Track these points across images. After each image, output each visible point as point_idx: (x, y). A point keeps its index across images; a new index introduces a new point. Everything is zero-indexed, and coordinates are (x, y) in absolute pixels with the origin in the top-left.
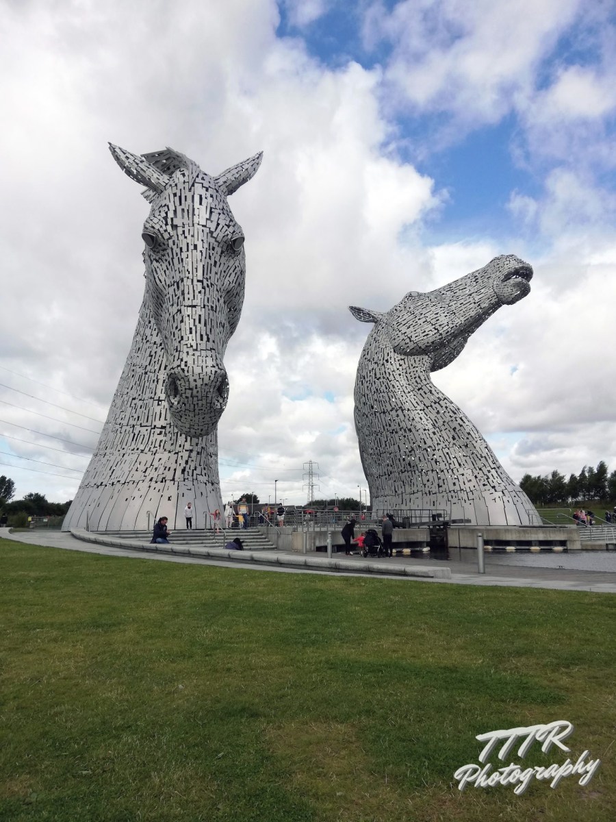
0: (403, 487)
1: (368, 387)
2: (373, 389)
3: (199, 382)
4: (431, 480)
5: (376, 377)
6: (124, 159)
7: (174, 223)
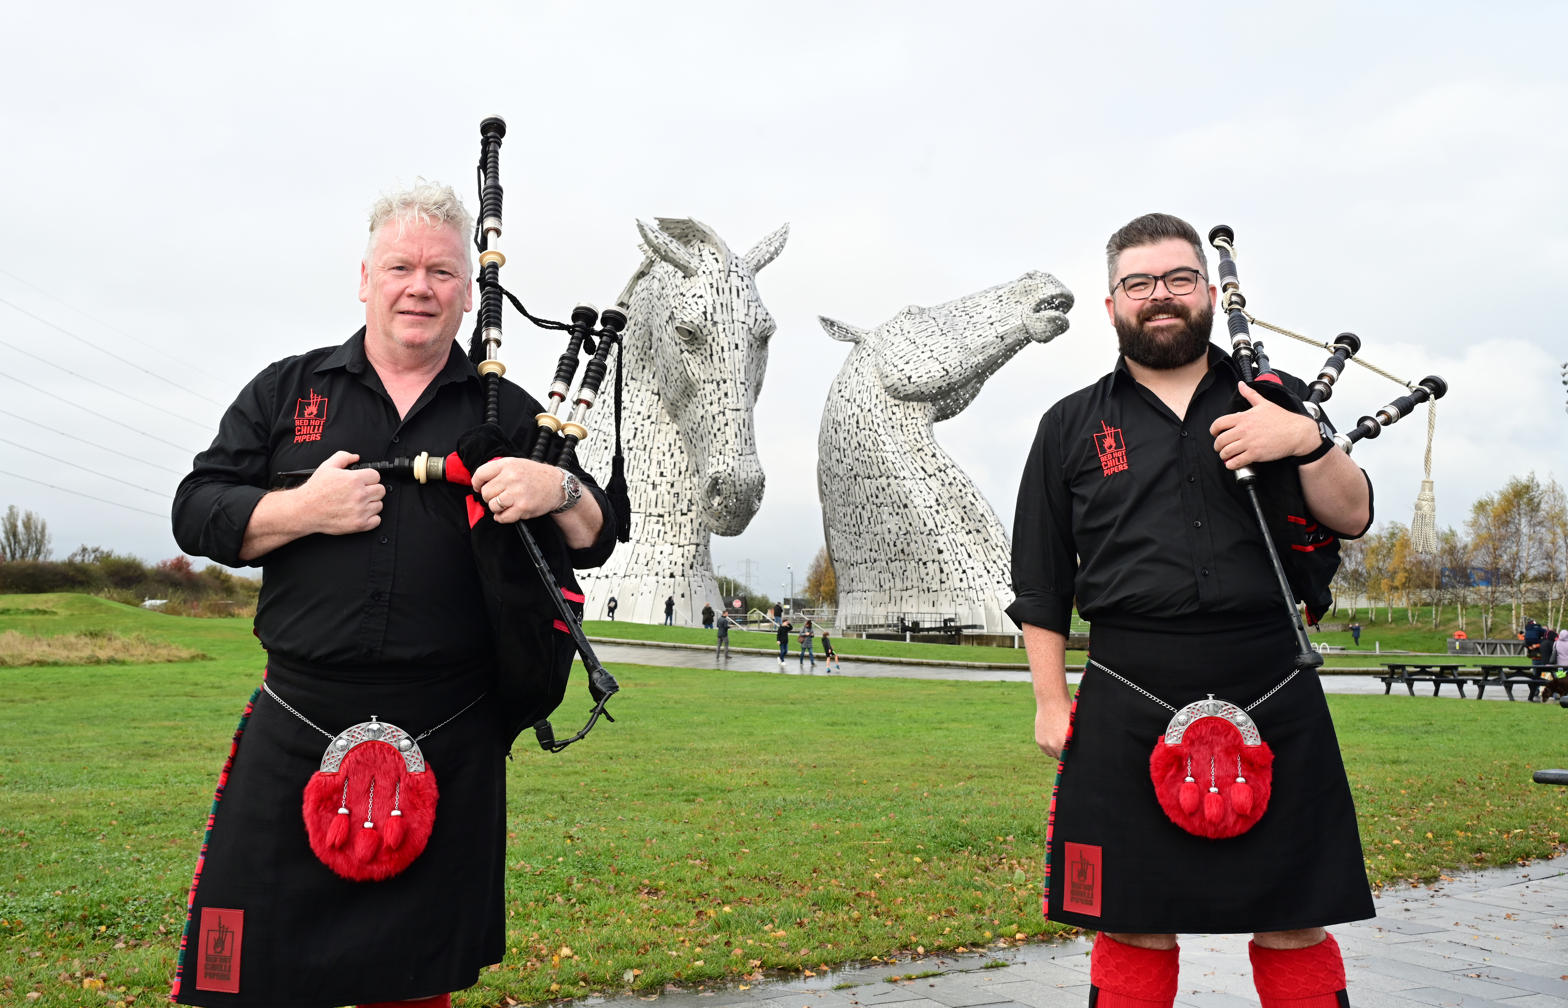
0: (892, 581)
1: (845, 439)
2: (854, 444)
3: (744, 487)
4: (931, 573)
5: (858, 427)
6: (653, 238)
7: (715, 320)
